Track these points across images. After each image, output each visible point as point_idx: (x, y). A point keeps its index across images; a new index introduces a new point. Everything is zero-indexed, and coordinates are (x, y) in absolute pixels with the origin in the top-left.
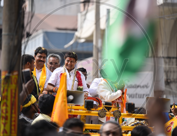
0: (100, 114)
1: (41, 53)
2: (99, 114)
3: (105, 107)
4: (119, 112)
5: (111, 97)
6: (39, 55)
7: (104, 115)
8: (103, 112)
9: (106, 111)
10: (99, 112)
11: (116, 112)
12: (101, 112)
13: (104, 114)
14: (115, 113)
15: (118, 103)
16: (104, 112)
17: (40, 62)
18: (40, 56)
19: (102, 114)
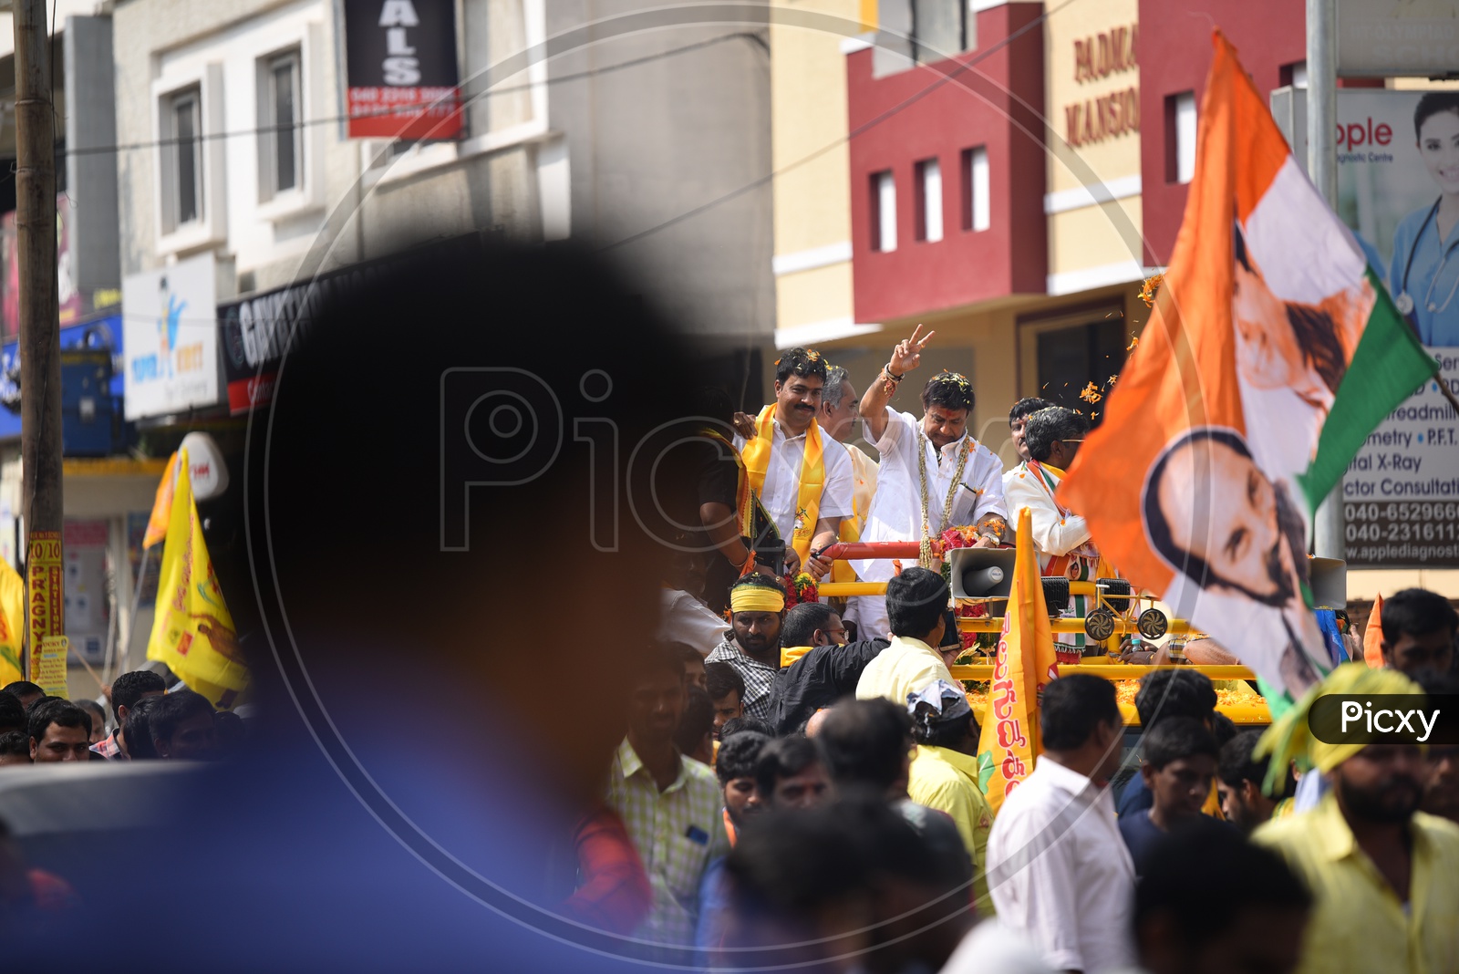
0: (1093, 626)
1: (801, 375)
2: (1087, 627)
3: (1107, 599)
4: (1158, 617)
5: (1064, 536)
6: (796, 383)
7: (1105, 631)
8: (1102, 617)
9: (1112, 612)
10: (1089, 619)
11: (1148, 618)
12: (1096, 618)
13: (1107, 625)
14: (1146, 620)
15: (1083, 560)
16: (1105, 617)
17: (799, 411)
18: (798, 385)
19: (1100, 626)
